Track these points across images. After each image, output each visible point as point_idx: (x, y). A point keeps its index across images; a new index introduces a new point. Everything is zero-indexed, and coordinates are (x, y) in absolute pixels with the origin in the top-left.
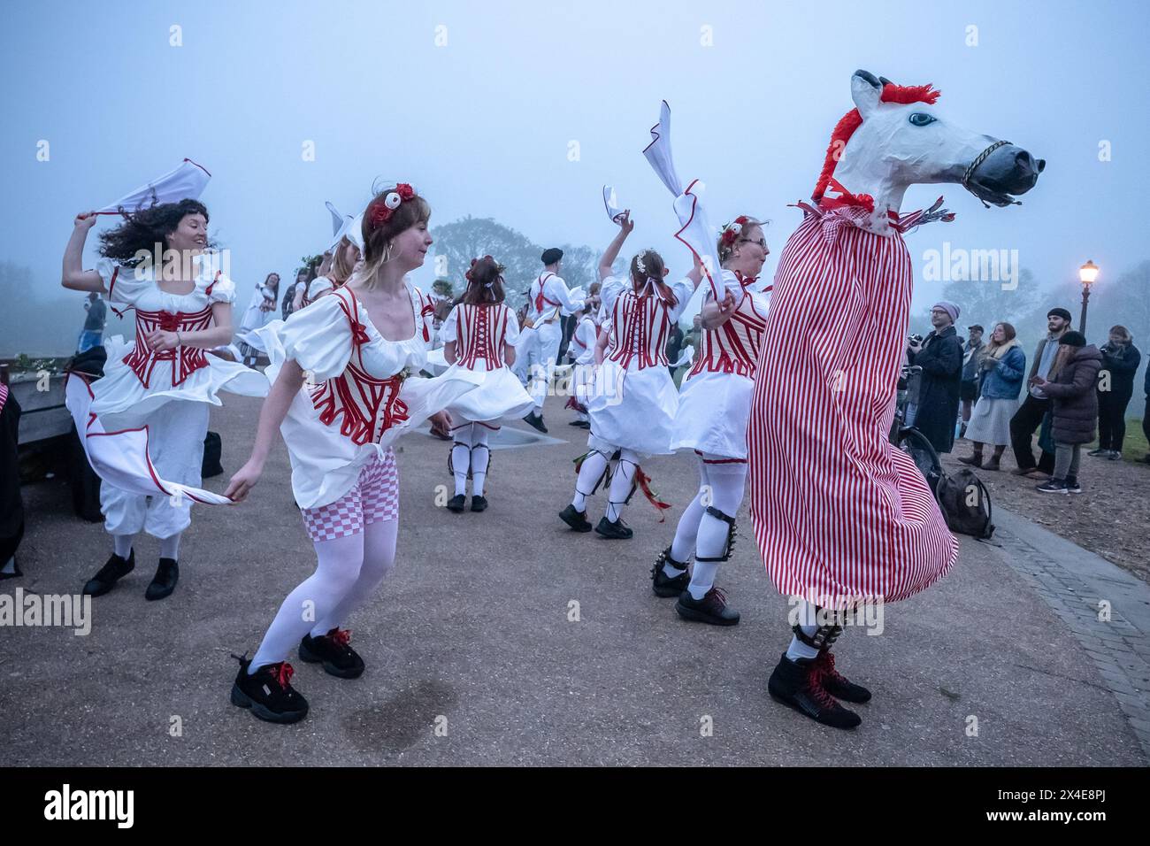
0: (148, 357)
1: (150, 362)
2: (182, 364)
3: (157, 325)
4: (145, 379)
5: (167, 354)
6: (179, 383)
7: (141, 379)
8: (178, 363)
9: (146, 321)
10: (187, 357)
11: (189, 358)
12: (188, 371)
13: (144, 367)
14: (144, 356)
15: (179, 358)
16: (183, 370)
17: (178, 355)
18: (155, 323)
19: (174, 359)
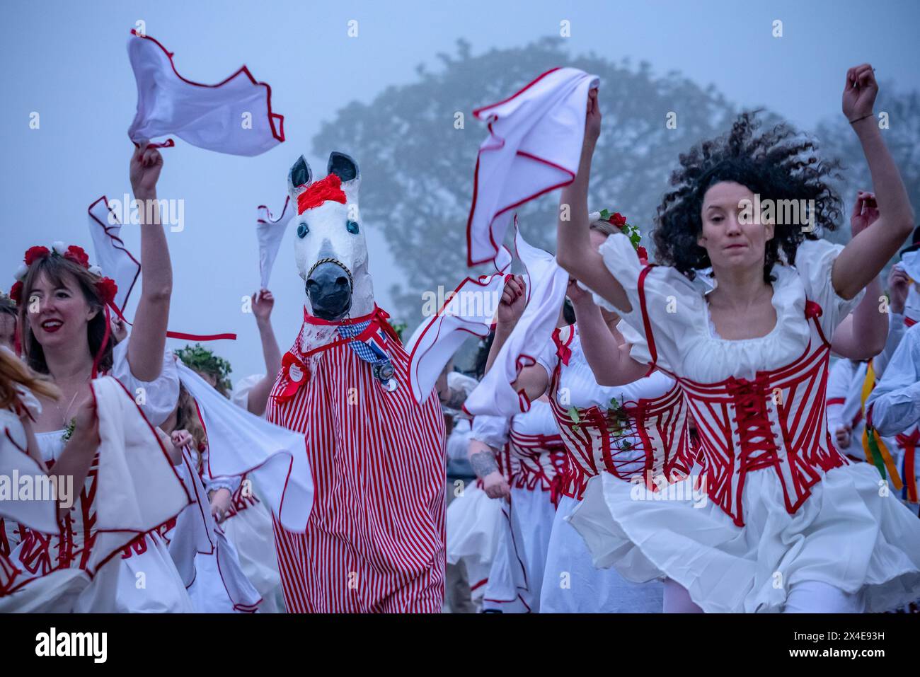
0: (730, 469)
1: (735, 478)
2: (793, 469)
3: (729, 405)
4: (734, 510)
5: (760, 457)
6: (798, 504)
7: (727, 511)
8: (785, 467)
9: (707, 402)
10: (800, 453)
11: (805, 455)
12: (809, 479)
13: (728, 487)
14: (723, 469)
15: (785, 459)
16: (798, 479)
17: (782, 454)
18: (723, 402)
19: (776, 462)
